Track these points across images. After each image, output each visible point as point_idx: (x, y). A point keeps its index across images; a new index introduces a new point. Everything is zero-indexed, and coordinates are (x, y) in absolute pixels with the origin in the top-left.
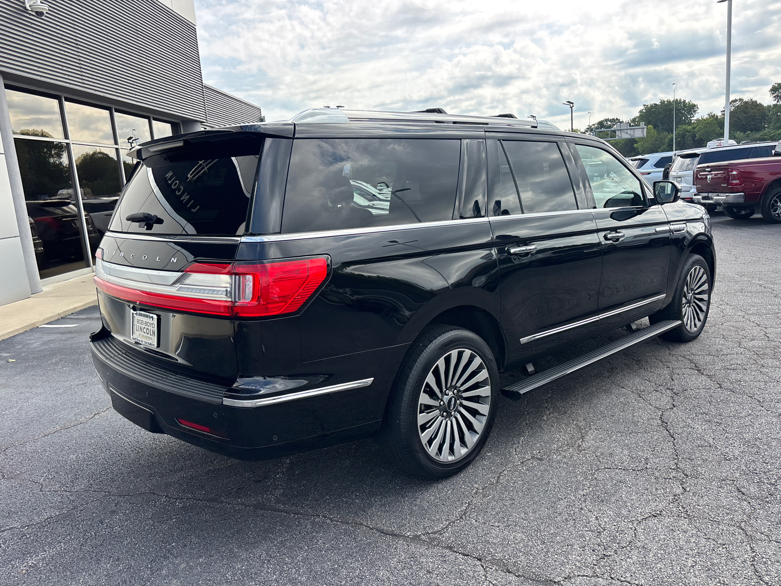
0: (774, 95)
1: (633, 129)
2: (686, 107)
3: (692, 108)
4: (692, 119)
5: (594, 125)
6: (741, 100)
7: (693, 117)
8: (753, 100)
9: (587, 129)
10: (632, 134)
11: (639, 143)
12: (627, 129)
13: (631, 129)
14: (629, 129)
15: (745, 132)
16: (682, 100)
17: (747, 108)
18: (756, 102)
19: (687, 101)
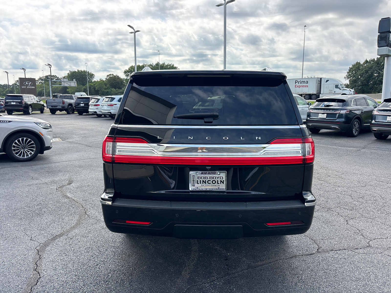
0: (126, 74)
1: (70, 82)
2: (89, 75)
3: (92, 76)
4: (92, 80)
5: (43, 77)
6: (113, 75)
7: (93, 79)
8: (117, 75)
9: (39, 79)
10: (70, 84)
11: (69, 89)
12: (67, 82)
13: (69, 82)
14: (68, 82)
15: (116, 89)
16: (88, 71)
17: (115, 78)
18: (119, 76)
19: (89, 72)
